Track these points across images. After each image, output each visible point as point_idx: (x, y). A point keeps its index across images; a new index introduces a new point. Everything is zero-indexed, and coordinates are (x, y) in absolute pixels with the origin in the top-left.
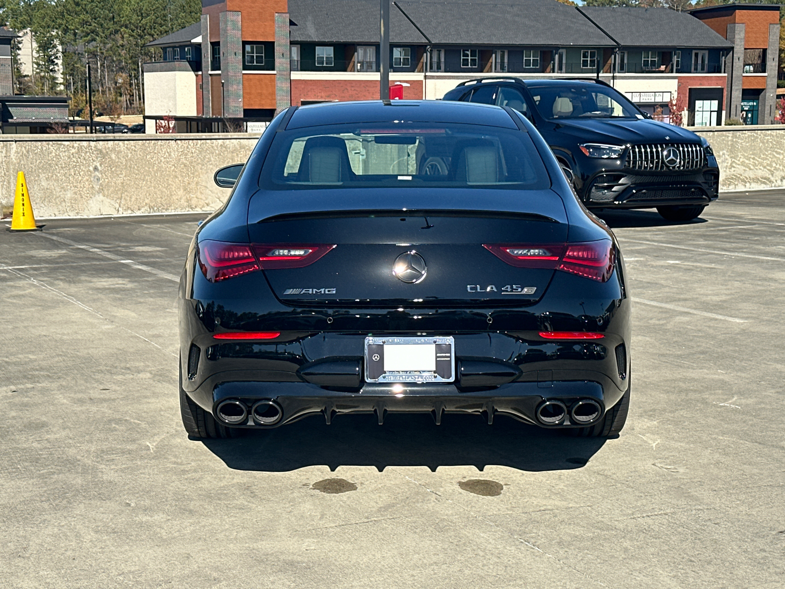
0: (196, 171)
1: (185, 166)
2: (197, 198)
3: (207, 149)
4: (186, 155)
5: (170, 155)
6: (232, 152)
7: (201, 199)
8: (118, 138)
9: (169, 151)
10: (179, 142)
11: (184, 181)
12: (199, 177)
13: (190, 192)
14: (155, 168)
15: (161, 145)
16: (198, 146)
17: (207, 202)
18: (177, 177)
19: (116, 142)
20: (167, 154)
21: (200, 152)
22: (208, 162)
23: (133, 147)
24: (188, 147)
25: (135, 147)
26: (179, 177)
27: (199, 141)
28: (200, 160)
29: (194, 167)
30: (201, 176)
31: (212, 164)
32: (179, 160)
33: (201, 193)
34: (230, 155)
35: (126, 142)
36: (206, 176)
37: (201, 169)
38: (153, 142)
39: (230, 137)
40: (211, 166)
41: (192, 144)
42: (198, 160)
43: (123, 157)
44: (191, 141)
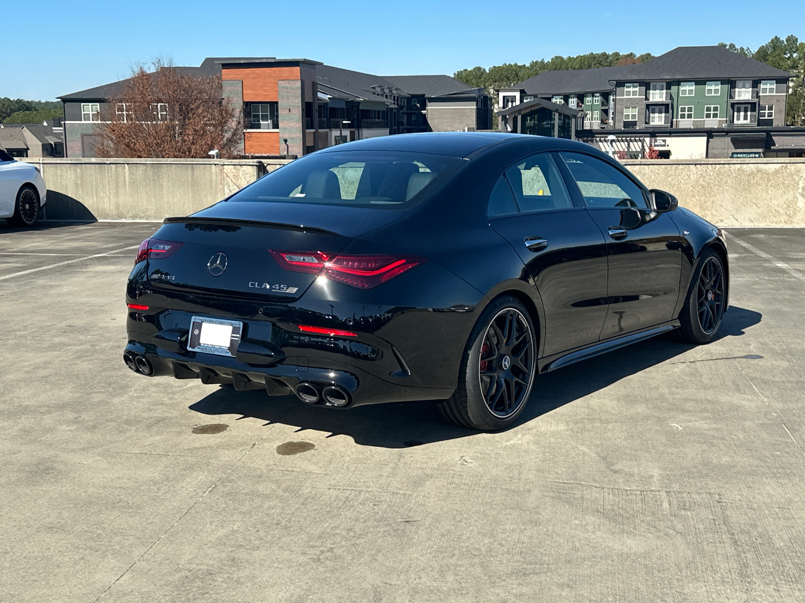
0: (713, 191)
1: (703, 187)
2: (712, 214)
3: (725, 173)
4: (704, 177)
5: (689, 177)
6: (749, 175)
7: (716, 216)
8: (644, 163)
9: (688, 173)
10: (698, 166)
11: (700, 200)
12: (715, 196)
13: (705, 210)
14: (675, 188)
15: (682, 169)
16: (717, 169)
17: (721, 218)
18: (694, 196)
19: (642, 166)
20: (686, 176)
21: (718, 175)
22: (725, 183)
23: (657, 171)
24: (706, 171)
25: (658, 170)
26: (697, 196)
27: (717, 165)
28: (717, 182)
29: (711, 188)
30: (717, 196)
31: (728, 186)
32: (698, 181)
33: (716, 210)
34: (746, 178)
35: (650, 166)
36: (722, 196)
37: (718, 189)
38: (675, 166)
39: (747, 162)
40: (727, 188)
41: (711, 169)
42: (715, 182)
43: (647, 179)
44: (709, 166)
